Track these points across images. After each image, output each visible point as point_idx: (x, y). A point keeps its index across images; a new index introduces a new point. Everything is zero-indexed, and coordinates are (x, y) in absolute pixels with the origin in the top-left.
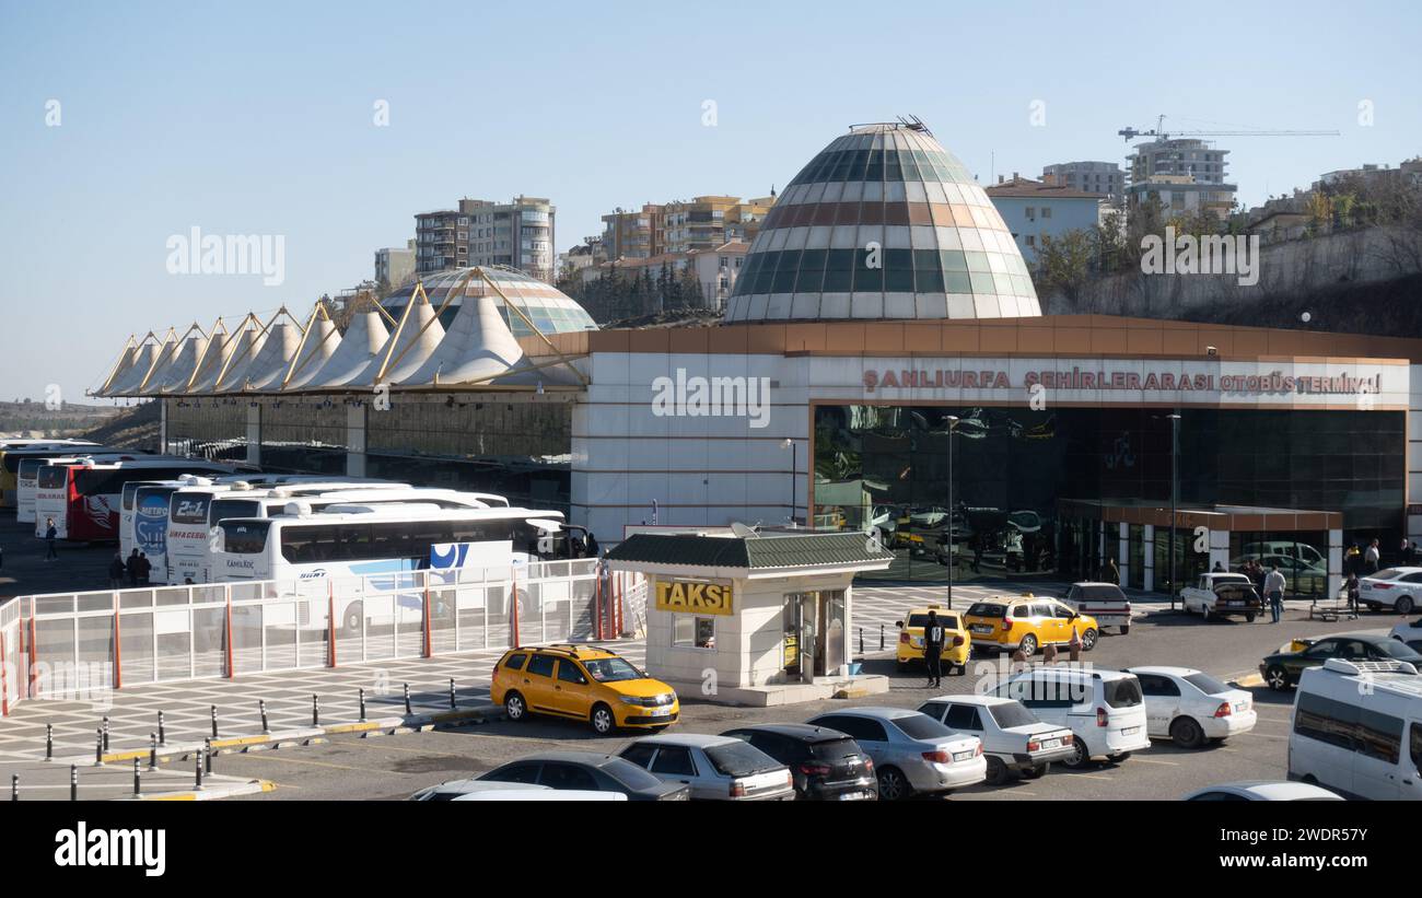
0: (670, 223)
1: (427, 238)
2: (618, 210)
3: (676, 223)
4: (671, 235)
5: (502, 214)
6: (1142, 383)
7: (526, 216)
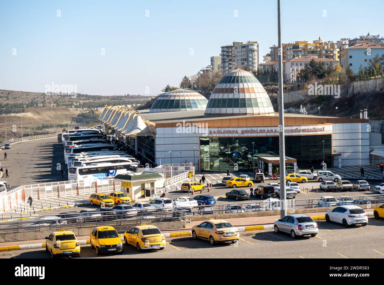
0: (288, 49)
1: (224, 54)
2: (274, 45)
3: (289, 49)
4: (288, 53)
5: (244, 47)
6: (266, 132)
7: (250, 47)
